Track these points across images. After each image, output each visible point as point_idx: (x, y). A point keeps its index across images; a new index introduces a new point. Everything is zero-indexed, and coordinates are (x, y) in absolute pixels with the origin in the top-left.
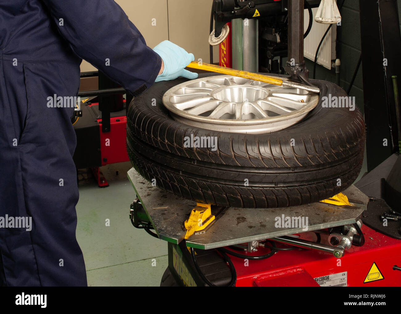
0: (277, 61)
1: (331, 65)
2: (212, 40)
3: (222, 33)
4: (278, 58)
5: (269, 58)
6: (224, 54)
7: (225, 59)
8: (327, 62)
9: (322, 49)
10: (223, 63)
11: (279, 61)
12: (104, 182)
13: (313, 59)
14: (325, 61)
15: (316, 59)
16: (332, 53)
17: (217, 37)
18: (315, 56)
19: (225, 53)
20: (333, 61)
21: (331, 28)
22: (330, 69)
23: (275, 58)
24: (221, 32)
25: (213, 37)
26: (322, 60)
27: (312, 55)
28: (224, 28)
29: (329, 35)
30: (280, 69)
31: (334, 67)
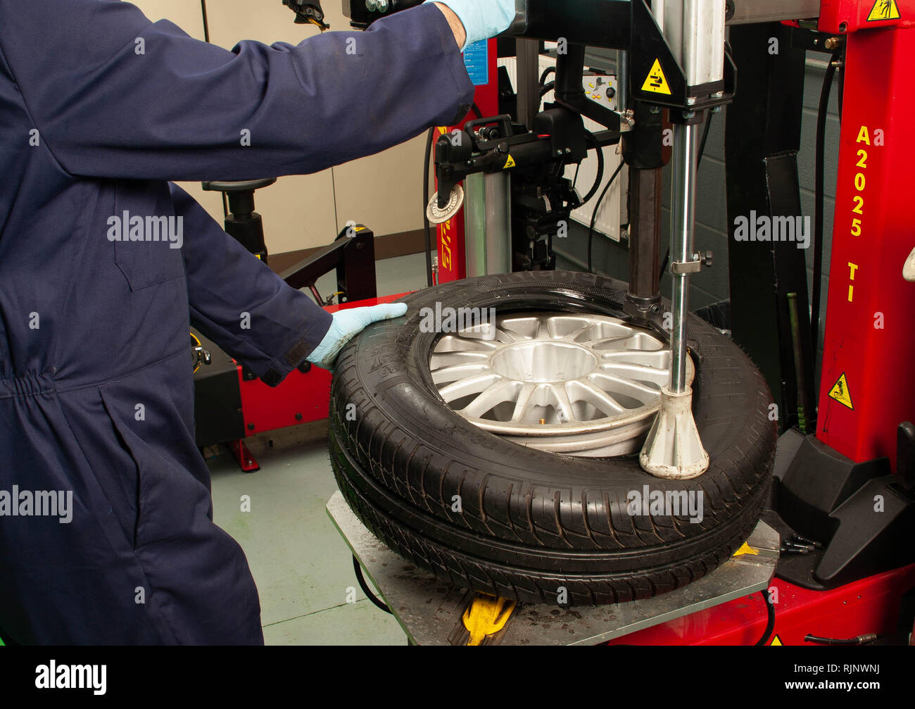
0: (544, 241)
1: (620, 235)
2: (434, 212)
3: (451, 200)
4: (545, 238)
5: (531, 237)
6: (447, 230)
7: (449, 239)
8: (613, 229)
9: (604, 206)
10: (444, 245)
11: (546, 242)
12: (250, 462)
13: (588, 224)
14: (608, 227)
15: (593, 223)
16: (621, 213)
17: (442, 208)
18: (590, 218)
19: (448, 227)
20: (624, 227)
21: (619, 172)
22: (618, 241)
23: (542, 238)
24: (449, 199)
25: (434, 207)
26: (604, 225)
27: (586, 216)
28: (454, 190)
29: (616, 183)
30: (549, 256)
31: (625, 237)
